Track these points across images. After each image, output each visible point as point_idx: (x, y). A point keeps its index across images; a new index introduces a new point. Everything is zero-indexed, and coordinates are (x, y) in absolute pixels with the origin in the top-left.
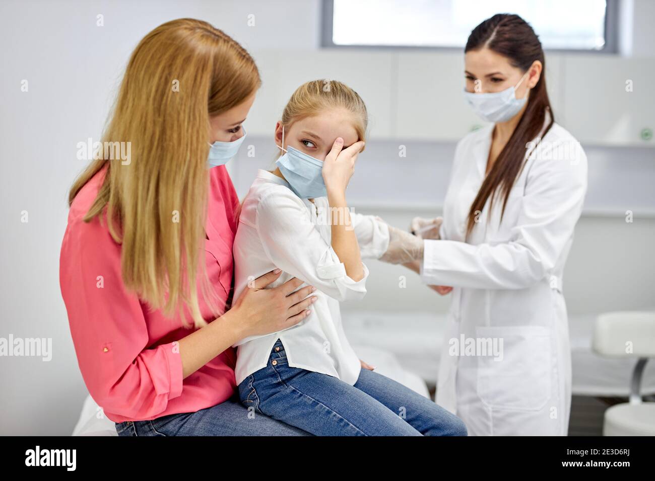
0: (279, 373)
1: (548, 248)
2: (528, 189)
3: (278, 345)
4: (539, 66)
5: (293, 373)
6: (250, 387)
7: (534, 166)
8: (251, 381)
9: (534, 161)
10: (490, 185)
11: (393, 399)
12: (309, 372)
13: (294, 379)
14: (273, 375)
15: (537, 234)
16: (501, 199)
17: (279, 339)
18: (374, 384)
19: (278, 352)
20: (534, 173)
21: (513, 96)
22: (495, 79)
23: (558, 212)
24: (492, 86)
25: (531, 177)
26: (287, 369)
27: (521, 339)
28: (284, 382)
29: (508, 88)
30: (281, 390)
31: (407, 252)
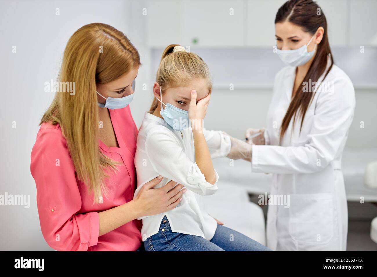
0: (166, 236)
1: (330, 148)
2: (317, 110)
3: (165, 219)
4: (322, 30)
5: (174, 236)
6: (150, 244)
7: (320, 96)
8: (150, 241)
9: (320, 93)
10: (293, 108)
11: (237, 244)
12: (184, 235)
13: (175, 240)
14: (163, 237)
15: (322, 140)
16: (300, 117)
17: (165, 215)
18: (225, 235)
19: (165, 223)
20: (320, 101)
21: (306, 51)
22: (294, 41)
23: (336, 125)
24: (292, 44)
25: (319, 103)
26: (171, 234)
27: (315, 201)
28: (170, 241)
29: (302, 46)
30: (168, 246)
31: (242, 154)
